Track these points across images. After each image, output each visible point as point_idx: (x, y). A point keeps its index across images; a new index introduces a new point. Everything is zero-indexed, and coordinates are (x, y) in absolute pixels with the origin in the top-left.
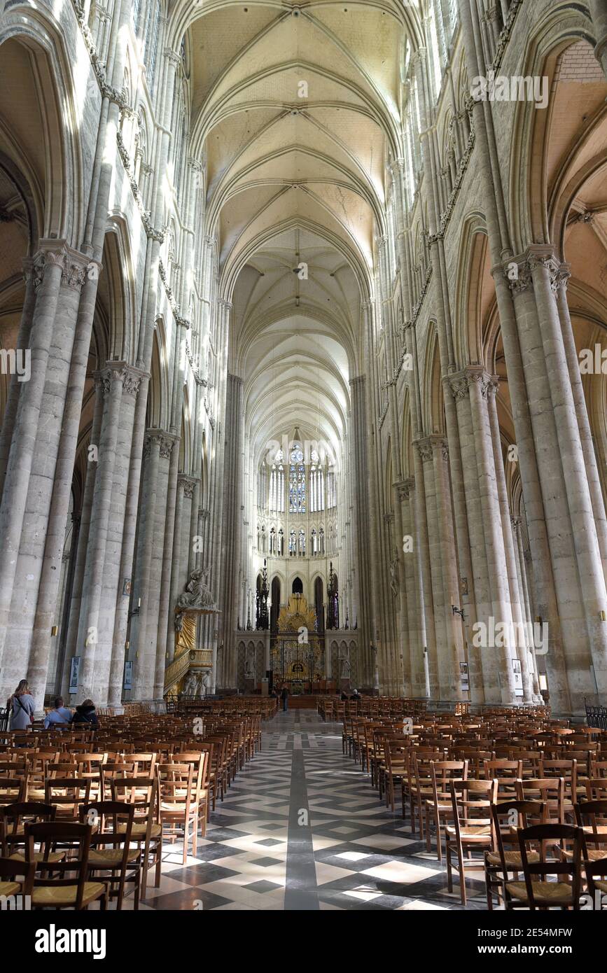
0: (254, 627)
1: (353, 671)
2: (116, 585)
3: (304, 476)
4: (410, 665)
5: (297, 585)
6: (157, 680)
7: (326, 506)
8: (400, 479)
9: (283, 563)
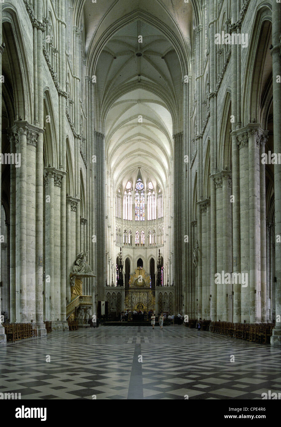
0: (116, 285)
1: (171, 308)
2: (34, 260)
3: (144, 198)
4: (202, 304)
5: (140, 263)
6: (62, 311)
7: (157, 217)
8: (202, 199)
9: (132, 250)
